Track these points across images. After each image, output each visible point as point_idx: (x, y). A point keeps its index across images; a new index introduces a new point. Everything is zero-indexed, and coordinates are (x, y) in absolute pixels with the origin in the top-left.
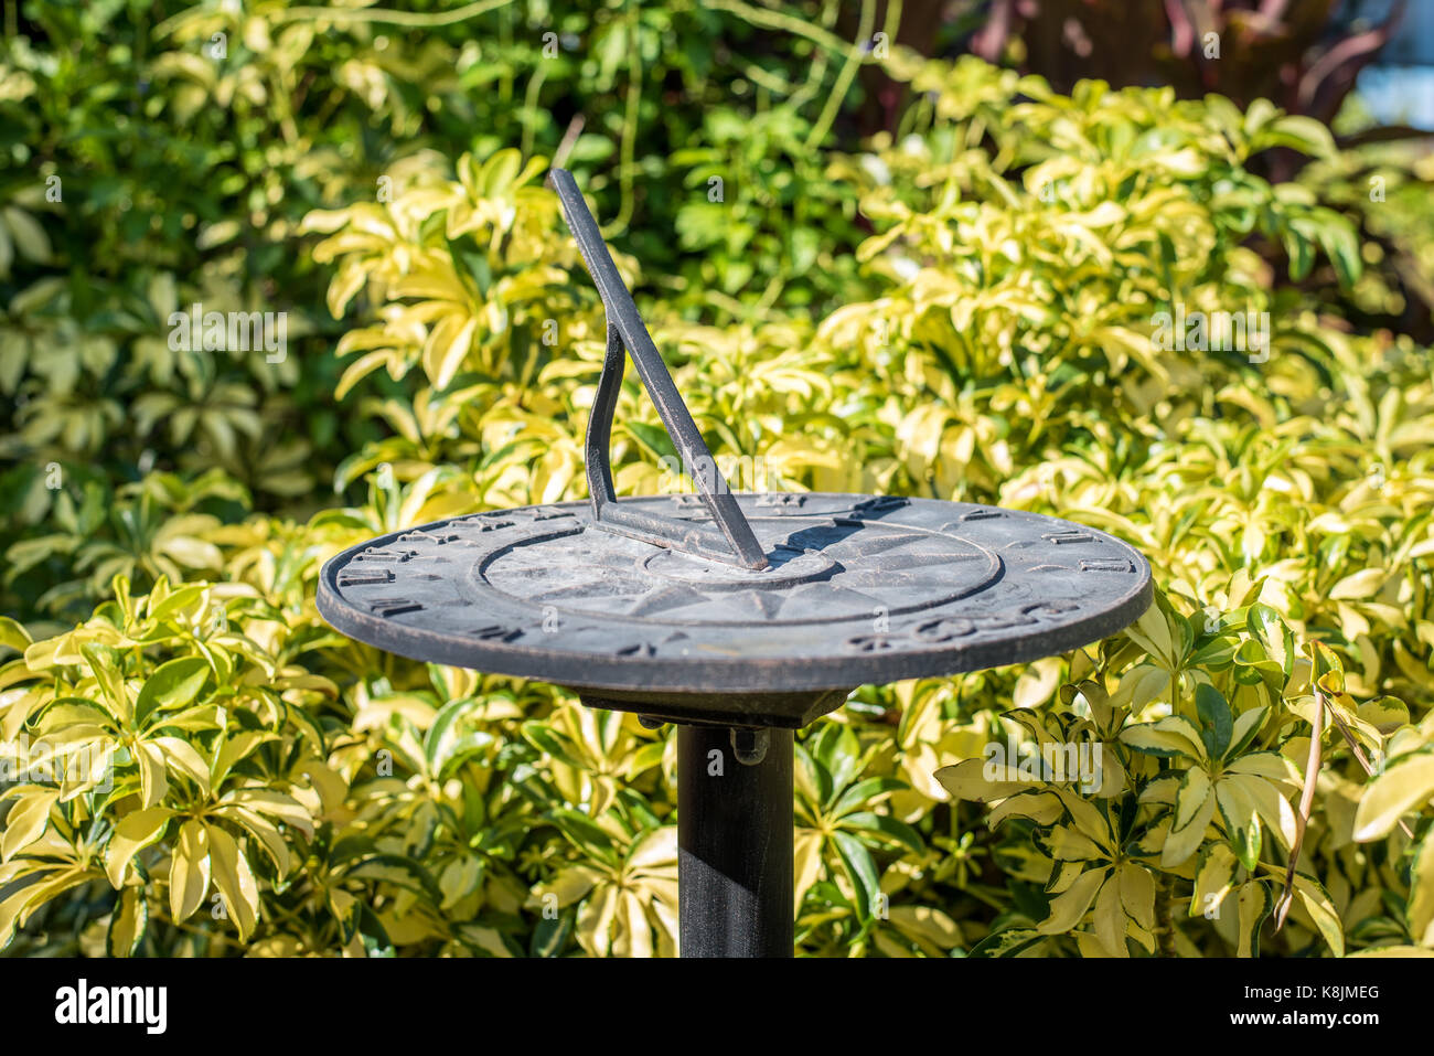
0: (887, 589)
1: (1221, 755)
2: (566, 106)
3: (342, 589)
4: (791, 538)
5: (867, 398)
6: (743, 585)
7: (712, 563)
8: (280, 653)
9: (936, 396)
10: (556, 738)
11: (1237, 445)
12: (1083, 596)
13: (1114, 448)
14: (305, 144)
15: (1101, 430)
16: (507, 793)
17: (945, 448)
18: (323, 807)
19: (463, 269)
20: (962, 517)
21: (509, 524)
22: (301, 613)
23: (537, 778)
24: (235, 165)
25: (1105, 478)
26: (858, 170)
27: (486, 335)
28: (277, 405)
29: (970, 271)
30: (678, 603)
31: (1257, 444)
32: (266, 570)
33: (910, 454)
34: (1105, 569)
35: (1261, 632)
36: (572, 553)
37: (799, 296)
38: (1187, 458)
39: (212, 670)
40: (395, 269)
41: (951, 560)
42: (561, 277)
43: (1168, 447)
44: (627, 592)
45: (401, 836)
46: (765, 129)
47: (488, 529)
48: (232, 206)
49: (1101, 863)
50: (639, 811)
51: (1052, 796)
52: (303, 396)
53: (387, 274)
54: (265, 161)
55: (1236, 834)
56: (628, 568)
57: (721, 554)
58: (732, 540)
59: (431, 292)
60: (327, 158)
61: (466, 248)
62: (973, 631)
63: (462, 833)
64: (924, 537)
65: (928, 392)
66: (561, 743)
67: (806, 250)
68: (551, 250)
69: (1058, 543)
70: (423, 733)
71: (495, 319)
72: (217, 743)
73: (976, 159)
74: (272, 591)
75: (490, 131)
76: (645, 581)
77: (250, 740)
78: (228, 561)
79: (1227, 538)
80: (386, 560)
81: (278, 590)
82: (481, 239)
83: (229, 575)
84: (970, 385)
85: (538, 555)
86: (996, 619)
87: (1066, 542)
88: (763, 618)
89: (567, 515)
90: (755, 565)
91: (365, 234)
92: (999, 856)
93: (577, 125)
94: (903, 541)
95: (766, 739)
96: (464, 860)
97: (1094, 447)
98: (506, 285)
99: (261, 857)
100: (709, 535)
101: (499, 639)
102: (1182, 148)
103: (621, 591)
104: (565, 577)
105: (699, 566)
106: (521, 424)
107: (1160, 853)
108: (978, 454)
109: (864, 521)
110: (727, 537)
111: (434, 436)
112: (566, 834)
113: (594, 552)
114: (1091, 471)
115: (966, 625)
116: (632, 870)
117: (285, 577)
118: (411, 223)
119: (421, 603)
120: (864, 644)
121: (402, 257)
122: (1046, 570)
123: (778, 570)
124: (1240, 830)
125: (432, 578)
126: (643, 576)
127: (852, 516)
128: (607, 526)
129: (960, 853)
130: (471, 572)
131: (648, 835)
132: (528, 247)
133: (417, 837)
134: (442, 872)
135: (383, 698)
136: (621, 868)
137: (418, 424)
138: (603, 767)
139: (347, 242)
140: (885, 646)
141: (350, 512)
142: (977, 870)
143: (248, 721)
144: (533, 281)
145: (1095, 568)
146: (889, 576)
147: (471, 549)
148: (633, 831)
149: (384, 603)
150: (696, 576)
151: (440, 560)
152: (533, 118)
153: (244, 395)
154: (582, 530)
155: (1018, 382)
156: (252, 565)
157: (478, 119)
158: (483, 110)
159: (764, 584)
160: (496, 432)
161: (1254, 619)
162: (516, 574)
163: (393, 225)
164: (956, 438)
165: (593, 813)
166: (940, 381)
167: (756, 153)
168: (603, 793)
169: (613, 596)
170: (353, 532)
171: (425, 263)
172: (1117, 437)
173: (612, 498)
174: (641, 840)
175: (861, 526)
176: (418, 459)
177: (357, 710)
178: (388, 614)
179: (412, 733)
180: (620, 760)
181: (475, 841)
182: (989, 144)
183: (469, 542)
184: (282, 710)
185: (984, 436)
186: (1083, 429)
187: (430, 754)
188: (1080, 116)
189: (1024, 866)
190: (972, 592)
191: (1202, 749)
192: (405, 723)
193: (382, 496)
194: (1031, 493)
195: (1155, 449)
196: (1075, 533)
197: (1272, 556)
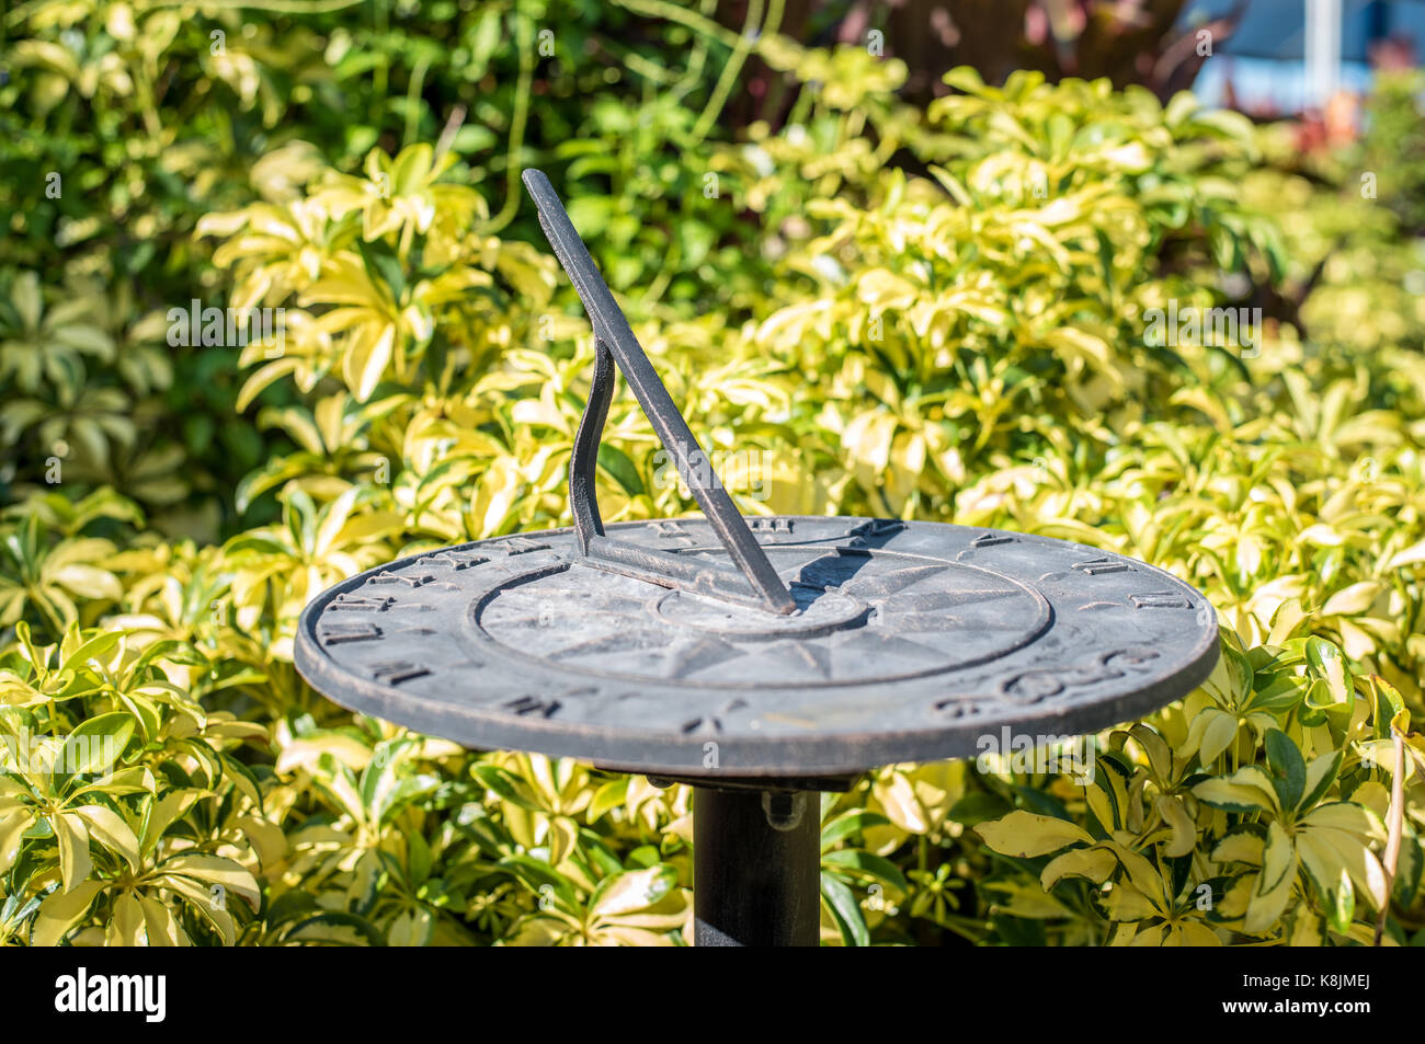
0: (935, 635)
1: (1295, 804)
2: (440, 95)
3: (328, 649)
4: (803, 573)
5: (804, 403)
6: (778, 635)
7: (732, 606)
8: (191, 689)
9: (879, 401)
10: (508, 779)
11: (1199, 450)
12: (1155, 640)
13: (1072, 454)
14: (168, 136)
15: (1057, 436)
16: (448, 834)
17: (895, 457)
18: (260, 864)
19: (376, 272)
20: (974, 543)
21: (484, 561)
22: (217, 647)
23: (485, 821)
24: (94, 159)
25: (1062, 488)
26: (740, 161)
27: (412, 343)
28: (150, 411)
29: (919, 271)
30: (716, 660)
31: (1217, 449)
32: (172, 599)
33: (857, 464)
34: (1161, 605)
36: (570, 597)
37: (684, 290)
38: (1153, 466)
39: (138, 724)
40: (304, 274)
41: (988, 598)
42: (484, 280)
43: (1125, 454)
44: (651, 645)
45: (343, 889)
46: (654, 120)
47: (461, 567)
48: (93, 201)
49: (1157, 921)
50: (596, 852)
51: (1106, 852)
52: (179, 401)
53: (296, 280)
54: (127, 154)
55: (1326, 896)
56: (636, 614)
57: (743, 597)
58: (755, 582)
59: (345, 298)
60: (197, 151)
61: (377, 252)
62: (1062, 689)
63: (408, 881)
64: (944, 569)
65: (870, 397)
66: (514, 784)
67: (695, 243)
68: (466, 250)
69: (1093, 573)
70: (358, 775)
71: (420, 326)
72: (145, 805)
73: (859, 148)
74: (181, 622)
75: (364, 121)
76: (664, 630)
77: (181, 799)
78: (127, 590)
79: (1224, 553)
80: (364, 608)
81: (187, 621)
82: (391, 240)
83: (129, 606)
84: (915, 391)
85: (531, 599)
86: (1080, 672)
87: (1100, 572)
88: (819, 678)
89: (543, 548)
90: (783, 609)
91: (264, 235)
92: (983, 890)
93: (457, 116)
94: (924, 575)
95: (803, 801)
96: (412, 914)
97: (1049, 452)
98: (424, 289)
99: (198, 925)
100: (725, 576)
101: (538, 714)
102: (1126, 142)
103: (644, 644)
104: (573, 627)
105: (720, 611)
106: (454, 440)
107: (1243, 917)
108: (929, 463)
109: (871, 550)
110: (749, 577)
111: (340, 449)
112: (520, 879)
113: (595, 595)
114: (1046, 478)
115: (1051, 682)
116: (596, 919)
117: (194, 606)
118: (315, 223)
119: (427, 666)
120: (950, 709)
121: (311, 261)
122: (1099, 608)
123: (806, 613)
124: (1330, 891)
125: (426, 632)
126: (661, 624)
127: (853, 544)
128: (597, 562)
129: (936, 886)
130: (465, 621)
131: (613, 881)
132: (444, 250)
133: (360, 891)
134: (388, 928)
135: (310, 737)
136: (583, 917)
137: (321, 435)
138: (557, 807)
139: (247, 245)
140: (975, 711)
141: (261, 534)
142: (955, 903)
143: (176, 778)
144: (453, 283)
145: (1150, 605)
146: (934, 620)
147: (453, 593)
148: (596, 879)
149: (387, 670)
150: (720, 624)
151: (425, 609)
152: (411, 109)
153: (115, 400)
154: (567, 567)
155: (967, 386)
156: (155, 593)
157: (350, 111)
158: (354, 101)
159: (801, 633)
160: (420, 448)
161: (1312, 654)
162: (517, 626)
163: (295, 225)
164: (905, 445)
165: (555, 858)
166: (883, 386)
167: (646, 144)
168: (564, 837)
169: (637, 651)
170: (270, 558)
171: (332, 266)
172: (1075, 444)
173: (600, 531)
174: (606, 887)
175: (868, 556)
176: (324, 474)
177: (281, 749)
178: (395, 682)
179: (346, 776)
180: (574, 798)
181: (422, 893)
182: (870, 133)
183: (448, 585)
184: (216, 763)
185: (935, 445)
186: (1034, 433)
187: (367, 798)
188: (1012, 107)
189: (1012, 900)
190: (1034, 638)
191: (1277, 801)
192: (338, 765)
193: (296, 517)
194: (992, 503)
195: (1111, 455)
196: (1105, 561)
197: (1269, 572)
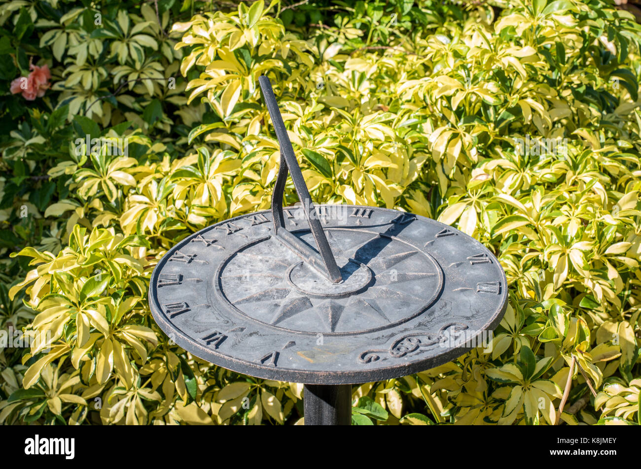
3: (158, 289)
4: (357, 253)
7: (319, 274)
9: (448, 122)
17: (448, 150)
20: (437, 235)
21: (240, 229)
27: (247, 94)
30: (297, 311)
34: (487, 292)
35: (555, 317)
36: (261, 260)
41: (423, 277)
44: (278, 297)
47: (230, 233)
53: (205, 61)
56: (282, 275)
57: (323, 272)
58: (326, 268)
62: (417, 348)
64: (413, 255)
65: (445, 119)
69: (473, 264)
71: (251, 86)
76: (287, 288)
77: (132, 301)
80: (182, 261)
86: (429, 338)
87: (476, 263)
89: (266, 222)
90: (336, 280)
94: (406, 257)
100: (318, 261)
101: (215, 344)
103: (275, 297)
105: (314, 277)
108: (463, 152)
109: (392, 236)
113: (271, 261)
115: (414, 343)
119: (190, 305)
120: (367, 358)
123: (345, 282)
125: (198, 281)
126: (288, 284)
127: (389, 230)
128: (280, 239)
140: (378, 358)
145: (483, 291)
147: (220, 252)
149: (172, 308)
151: (205, 264)
154: (269, 238)
161: (553, 311)
164: (453, 146)
169: (270, 302)
175: (389, 242)
178: (173, 317)
183: (219, 247)
185: (466, 145)
190: (425, 310)
196: (482, 256)
197: (580, 237)
